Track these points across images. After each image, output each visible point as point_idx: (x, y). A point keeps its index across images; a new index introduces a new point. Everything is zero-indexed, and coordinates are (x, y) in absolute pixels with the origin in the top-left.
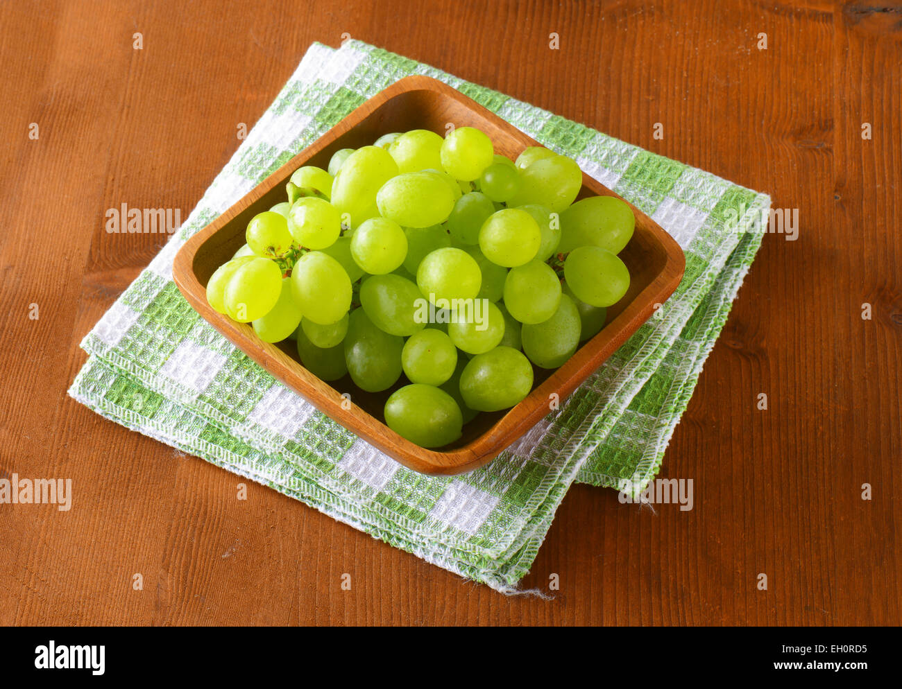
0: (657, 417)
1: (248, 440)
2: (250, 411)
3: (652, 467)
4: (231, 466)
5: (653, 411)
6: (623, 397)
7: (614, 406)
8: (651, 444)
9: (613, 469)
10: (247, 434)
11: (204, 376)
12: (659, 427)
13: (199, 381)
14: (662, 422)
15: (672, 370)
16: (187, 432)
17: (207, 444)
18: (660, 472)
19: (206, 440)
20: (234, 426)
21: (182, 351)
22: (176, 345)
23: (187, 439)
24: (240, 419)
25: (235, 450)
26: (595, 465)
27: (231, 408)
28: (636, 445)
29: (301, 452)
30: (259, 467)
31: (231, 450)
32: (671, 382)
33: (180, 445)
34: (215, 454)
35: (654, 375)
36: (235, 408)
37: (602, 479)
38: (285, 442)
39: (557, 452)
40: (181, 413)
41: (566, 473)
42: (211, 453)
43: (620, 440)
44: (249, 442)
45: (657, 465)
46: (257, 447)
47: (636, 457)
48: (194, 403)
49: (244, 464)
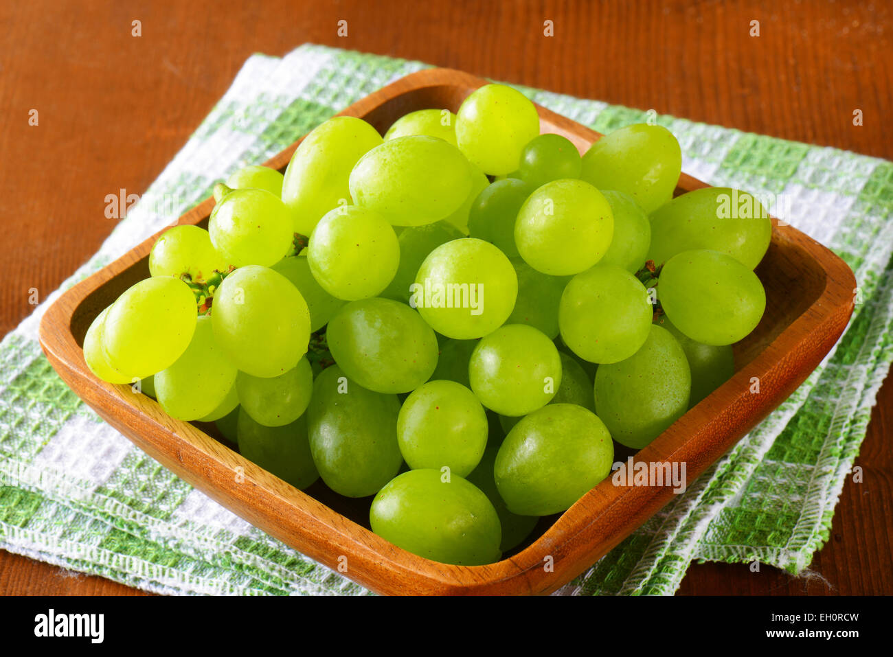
0: (814, 465)
1: (176, 542)
2: (178, 505)
3: (816, 529)
4: (151, 582)
5: (807, 458)
6: (759, 436)
7: (746, 451)
8: (812, 499)
9: (755, 538)
10: (174, 534)
11: (104, 462)
12: (819, 476)
13: (97, 469)
14: (824, 469)
15: (828, 405)
16: (80, 541)
17: (112, 555)
18: (831, 537)
19: (110, 550)
20: (152, 524)
21: (68, 431)
22: (59, 424)
23: (79, 551)
24: (161, 516)
25: (155, 560)
26: (726, 536)
27: (147, 503)
28: (787, 503)
29: (261, 551)
30: (194, 580)
31: (150, 559)
32: (829, 420)
33: (68, 560)
34: (124, 567)
35: (801, 412)
36: (154, 502)
37: (740, 552)
38: (235, 538)
39: (664, 515)
40: (71, 518)
41: (682, 541)
42: (118, 565)
43: (762, 500)
44: (178, 546)
45: (824, 528)
46: (191, 552)
47: (789, 518)
48: (89, 498)
49: (171, 576)
